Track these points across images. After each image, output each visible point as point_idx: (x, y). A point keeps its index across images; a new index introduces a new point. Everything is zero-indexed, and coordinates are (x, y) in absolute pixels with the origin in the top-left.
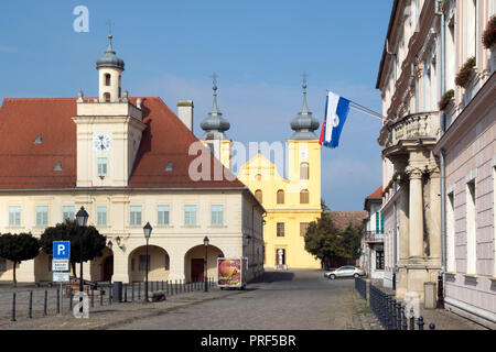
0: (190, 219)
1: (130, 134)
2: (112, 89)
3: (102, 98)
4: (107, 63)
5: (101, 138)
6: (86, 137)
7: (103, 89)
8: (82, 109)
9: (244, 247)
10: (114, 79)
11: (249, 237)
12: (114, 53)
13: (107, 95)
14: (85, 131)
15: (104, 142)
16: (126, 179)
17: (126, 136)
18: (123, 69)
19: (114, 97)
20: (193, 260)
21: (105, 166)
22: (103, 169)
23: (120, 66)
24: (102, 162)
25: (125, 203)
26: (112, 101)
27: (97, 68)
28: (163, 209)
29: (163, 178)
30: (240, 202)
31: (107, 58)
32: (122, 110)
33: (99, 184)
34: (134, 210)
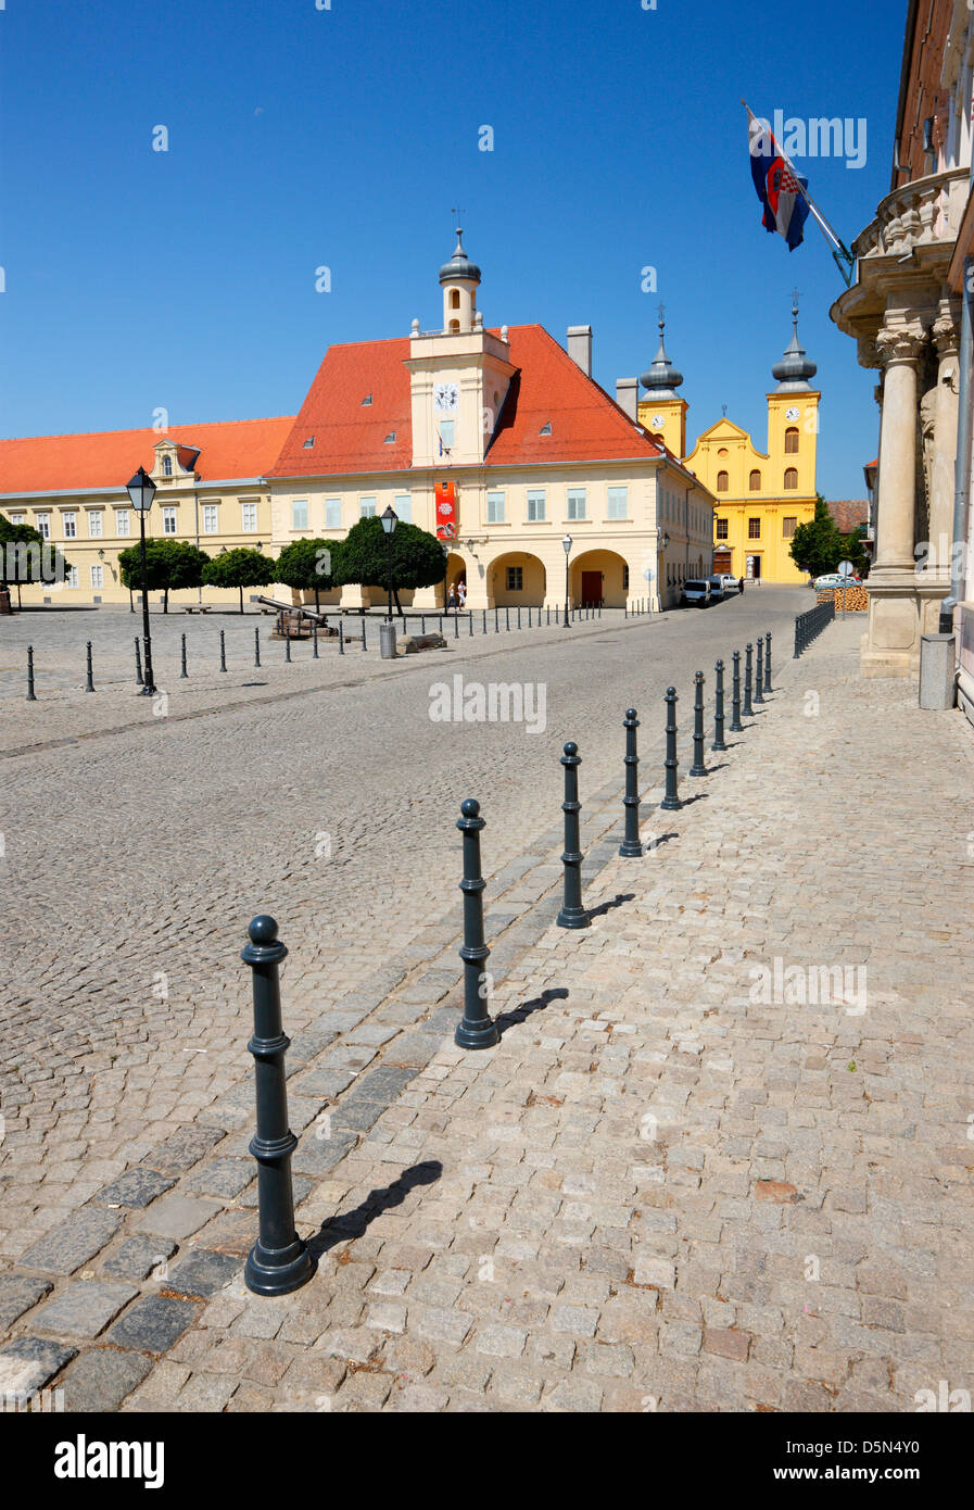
0: (575, 509)
1: (487, 381)
2: (462, 314)
3: (447, 329)
4: (455, 272)
6: (423, 390)
7: (449, 314)
8: (419, 349)
9: (660, 553)
10: (464, 296)
11: (667, 537)
12: (465, 257)
13: (455, 324)
14: (423, 381)
15: (450, 395)
16: (482, 451)
17: (481, 386)
18: (478, 281)
19: (464, 325)
20: (585, 574)
21: (452, 433)
22: (450, 437)
23: (473, 275)
24: (446, 427)
25: (481, 489)
26: (461, 331)
27: (441, 282)
28: (535, 497)
29: (537, 448)
30: (653, 481)
31: (454, 265)
32: (475, 344)
33: (443, 461)
34: (494, 498)
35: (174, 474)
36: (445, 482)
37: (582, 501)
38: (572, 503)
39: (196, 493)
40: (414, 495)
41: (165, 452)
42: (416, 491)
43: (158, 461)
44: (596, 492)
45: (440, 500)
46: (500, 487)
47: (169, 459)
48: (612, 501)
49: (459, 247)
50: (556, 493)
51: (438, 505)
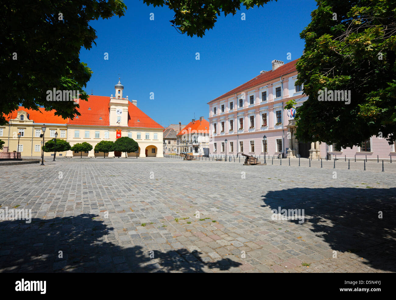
0: (147, 137)
2: (121, 95)
3: (117, 97)
7: (117, 94)
8: (112, 101)
10: (121, 92)
13: (119, 97)
15: (120, 111)
16: (127, 124)
17: (127, 111)
19: (121, 98)
23: (123, 87)
24: (119, 118)
25: (127, 132)
26: (120, 99)
27: (115, 88)
28: (139, 134)
29: (138, 124)
30: (162, 133)
31: (119, 85)
32: (126, 102)
33: (117, 125)
34: (129, 134)
35: (24, 120)
36: (119, 129)
37: (148, 136)
38: (146, 136)
39: (33, 126)
40: (110, 132)
41: (22, 114)
42: (111, 131)
43: (19, 116)
44: (151, 134)
45: (117, 133)
46: (131, 132)
47: (23, 116)
48: (154, 136)
49: (119, 82)
50: (143, 134)
51: (117, 134)
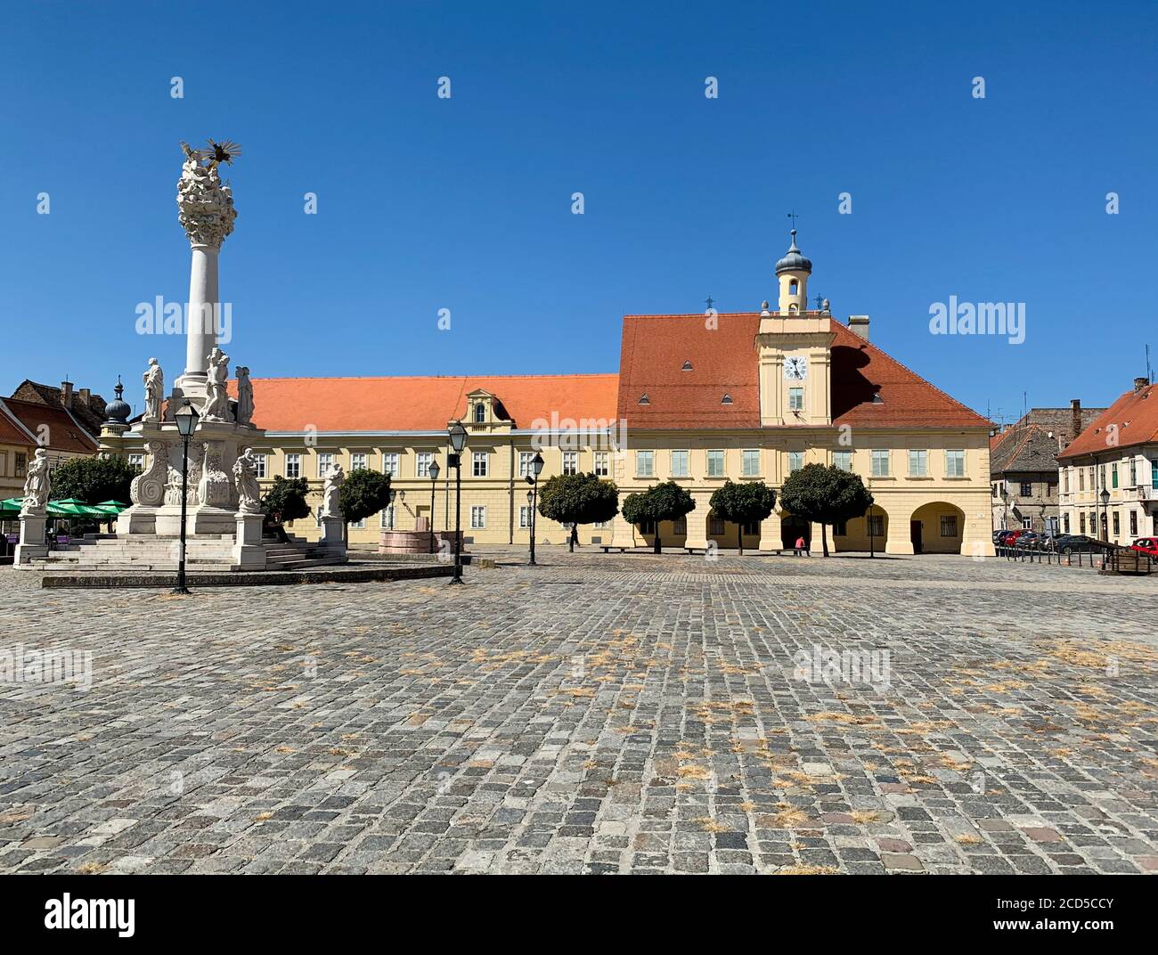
0: (917, 468)
2: (800, 299)
3: (784, 310)
4: (790, 264)
5: (795, 362)
6: (775, 361)
7: (785, 297)
8: (767, 326)
10: (801, 285)
12: (799, 253)
13: (793, 308)
14: (772, 354)
15: (799, 367)
17: (829, 360)
18: (810, 272)
19: (800, 309)
21: (799, 398)
22: (798, 402)
24: (794, 393)
25: (828, 447)
26: (797, 314)
27: (777, 273)
29: (875, 414)
31: (790, 259)
32: (823, 326)
33: (791, 421)
34: (840, 456)
35: (487, 420)
37: (922, 463)
38: (913, 464)
39: (512, 440)
41: (479, 400)
43: (470, 409)
47: (483, 407)
49: (793, 245)
50: (899, 460)
